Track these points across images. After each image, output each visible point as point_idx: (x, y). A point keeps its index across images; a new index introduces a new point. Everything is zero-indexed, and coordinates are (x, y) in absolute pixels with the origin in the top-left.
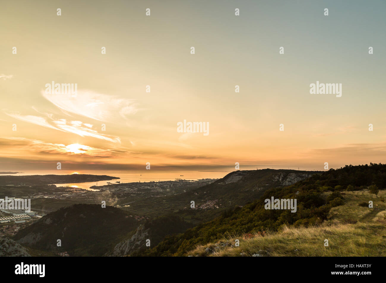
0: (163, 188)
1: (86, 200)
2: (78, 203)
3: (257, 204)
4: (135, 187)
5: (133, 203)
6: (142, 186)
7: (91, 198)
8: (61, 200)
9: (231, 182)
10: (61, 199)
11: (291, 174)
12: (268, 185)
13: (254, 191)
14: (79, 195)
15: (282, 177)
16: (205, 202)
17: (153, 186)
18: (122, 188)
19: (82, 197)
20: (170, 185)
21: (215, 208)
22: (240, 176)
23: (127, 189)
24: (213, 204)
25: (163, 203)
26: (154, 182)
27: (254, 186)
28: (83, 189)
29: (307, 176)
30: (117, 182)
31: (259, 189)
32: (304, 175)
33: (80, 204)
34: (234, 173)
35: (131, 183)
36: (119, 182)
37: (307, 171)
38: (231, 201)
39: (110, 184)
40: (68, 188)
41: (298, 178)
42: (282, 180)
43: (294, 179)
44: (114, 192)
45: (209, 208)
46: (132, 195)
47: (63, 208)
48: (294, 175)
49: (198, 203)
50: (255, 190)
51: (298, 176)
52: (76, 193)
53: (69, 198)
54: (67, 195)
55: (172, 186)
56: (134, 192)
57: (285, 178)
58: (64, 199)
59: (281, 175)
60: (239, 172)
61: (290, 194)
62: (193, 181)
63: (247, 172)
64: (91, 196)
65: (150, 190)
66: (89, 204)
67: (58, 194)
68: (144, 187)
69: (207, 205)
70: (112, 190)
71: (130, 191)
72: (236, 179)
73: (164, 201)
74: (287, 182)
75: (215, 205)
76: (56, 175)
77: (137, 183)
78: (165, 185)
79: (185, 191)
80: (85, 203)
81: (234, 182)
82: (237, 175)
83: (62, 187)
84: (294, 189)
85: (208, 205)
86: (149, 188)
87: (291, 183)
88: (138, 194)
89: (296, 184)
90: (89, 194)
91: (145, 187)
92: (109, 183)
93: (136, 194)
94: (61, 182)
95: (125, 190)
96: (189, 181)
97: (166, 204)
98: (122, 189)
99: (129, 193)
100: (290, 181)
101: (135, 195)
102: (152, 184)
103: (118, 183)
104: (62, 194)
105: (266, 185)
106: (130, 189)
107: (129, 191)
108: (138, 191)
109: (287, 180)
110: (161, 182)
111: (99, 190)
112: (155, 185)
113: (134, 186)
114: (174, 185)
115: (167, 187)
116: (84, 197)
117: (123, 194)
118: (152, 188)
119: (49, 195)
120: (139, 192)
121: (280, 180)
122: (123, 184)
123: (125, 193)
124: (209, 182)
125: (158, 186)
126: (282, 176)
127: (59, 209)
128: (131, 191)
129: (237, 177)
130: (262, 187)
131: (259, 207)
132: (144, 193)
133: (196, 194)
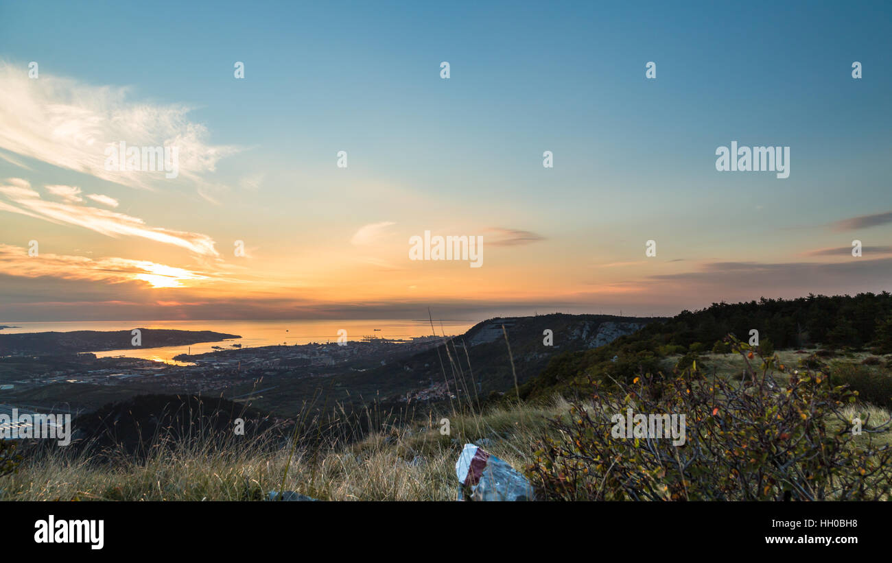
0: (336, 357)
1: (164, 385)
2: (145, 394)
3: (534, 386)
4: (274, 357)
5: (268, 390)
6: (290, 353)
7: (176, 382)
8: (107, 387)
9: (482, 342)
10: (106, 384)
11: (606, 323)
12: (558, 347)
13: (528, 360)
14: (148, 375)
15: (588, 331)
16: (427, 385)
18: (245, 358)
19: (156, 380)
20: (352, 351)
21: (447, 398)
23: (257, 360)
24: (443, 390)
25: (337, 389)
26: (316, 344)
27: (530, 350)
28: (158, 363)
29: (637, 327)
30: (234, 346)
31: (541, 356)
32: (631, 326)
33: (149, 396)
34: (487, 322)
35: (265, 347)
36: (240, 346)
37: (637, 317)
38: (482, 382)
39: (220, 350)
40: (122, 359)
41: (620, 331)
42: (588, 337)
43: (612, 334)
44: (227, 367)
45: (435, 398)
46: (268, 373)
47: (112, 404)
48: (611, 325)
49: (412, 388)
50: (531, 359)
51: (620, 329)
52: (141, 370)
53: (125, 381)
54: (120, 376)
55: (355, 352)
56: (273, 368)
57: (593, 332)
58: (113, 385)
59: (585, 324)
60: (499, 321)
61: (601, 364)
62: (401, 341)
63: (514, 320)
64: (174, 376)
65: (309, 361)
66: (172, 394)
67: (100, 374)
68: (294, 356)
69: (430, 392)
70: (223, 362)
71: (264, 364)
72: (491, 336)
73: (336, 385)
74: (597, 341)
75: (447, 391)
76: (97, 331)
77: (279, 346)
78: (341, 350)
79: (383, 363)
80: (162, 392)
81: (489, 342)
82: (493, 328)
83: (110, 358)
84: (609, 352)
85: (434, 392)
86: (305, 357)
87: (605, 343)
88: (281, 372)
89: (613, 344)
90: (171, 372)
91: (296, 356)
92: (217, 348)
93: (277, 370)
94: (109, 347)
95: (252, 363)
96: (393, 340)
97: (340, 393)
98: (246, 360)
99: (260, 370)
100: (604, 340)
101: (273, 374)
102: (312, 348)
103: (238, 348)
104: (108, 374)
105: (555, 347)
106: (263, 360)
107: (262, 364)
108: (281, 364)
109: (598, 336)
110: (332, 344)
111: (194, 364)
112: (319, 350)
113: (273, 355)
114: (359, 349)
115: (345, 354)
116: (160, 380)
117: (248, 371)
118: (312, 358)
119: (79, 375)
120: (283, 367)
121: (584, 336)
122: (247, 351)
123: (254, 370)
124: (434, 342)
125: (326, 352)
126: (587, 327)
128: (267, 364)
130: (546, 352)
131: (537, 393)
132: (296, 369)
133: (408, 369)
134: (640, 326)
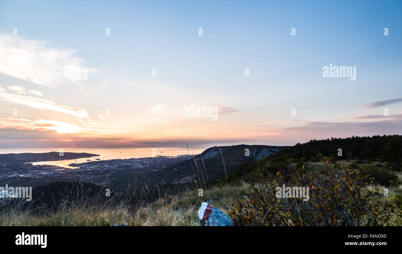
0: (143, 164)
1: (64, 177)
2: (56, 181)
3: (232, 177)
4: (115, 164)
5: (112, 180)
6: (122, 162)
7: (70, 176)
8: (38, 178)
9: (209, 157)
10: (37, 177)
11: (264, 149)
12: (243, 159)
13: (229, 165)
14: (57, 173)
16: (184, 177)
17: (133, 163)
19: (60, 175)
20: (150, 162)
21: (193, 182)
22: (217, 152)
23: (107, 166)
24: (191, 179)
25: (144, 179)
26: (134, 159)
27: (230, 161)
28: (61, 167)
29: (277, 151)
30: (97, 159)
31: (235, 164)
32: (275, 150)
33: (57, 183)
34: (211, 148)
35: (111, 160)
36: (99, 159)
37: (277, 146)
38: (209, 175)
39: (90, 162)
40: (45, 166)
41: (270, 152)
42: (256, 155)
43: (267, 153)
44: (93, 169)
45: (187, 182)
46: (112, 172)
47: (40, 186)
48: (266, 150)
49: (177, 178)
50: (231, 165)
51: (270, 151)
52: (54, 171)
53: (46, 176)
54: (44, 174)
55: (152, 162)
56: (114, 169)
57: (258, 153)
58: (41, 177)
59: (254, 149)
60: (216, 148)
61: (261, 167)
62: (172, 157)
63: (223, 148)
64: (69, 173)
65: (131, 166)
66: (68, 181)
67: (34, 173)
69: (186, 180)
70: (92, 167)
71: (110, 167)
72: (213, 154)
73: (144, 177)
74: (260, 157)
75: (193, 179)
76: (33, 153)
77: (117, 159)
78: (145, 161)
79: (164, 167)
80: (64, 180)
81: (212, 157)
82: (213, 151)
83: (39, 165)
84: (265, 161)
85: (187, 180)
86: (129, 164)
87: (263, 157)
88: (118, 171)
89: (267, 158)
90: (68, 171)
91: (125, 164)
92: (89, 160)
93: (116, 170)
94: (38, 160)
95: (105, 167)
96: (169, 157)
97: (146, 180)
98: (102, 166)
99: (109, 170)
100: (263, 156)
101: (114, 172)
102: (132, 160)
103: (98, 161)
104: (39, 172)
105: (241, 160)
106: (110, 166)
107: (109, 168)
108: (118, 167)
109: (260, 155)
110: (141, 158)
111: (78, 168)
112: (136, 161)
113: (114, 163)
114: (154, 161)
115: (147, 163)
116: (62, 175)
117: (103, 171)
118: (132, 165)
119: (25, 173)
120: (119, 169)
121: (254, 154)
122: (103, 162)
123: (105, 170)
124: (188, 157)
125: (138, 162)
126: (255, 151)
127: (36, 188)
128: (111, 168)
129: (214, 152)
130: (237, 162)
131: (233, 180)
132: (125, 170)
133: (176, 169)
134: (278, 150)
